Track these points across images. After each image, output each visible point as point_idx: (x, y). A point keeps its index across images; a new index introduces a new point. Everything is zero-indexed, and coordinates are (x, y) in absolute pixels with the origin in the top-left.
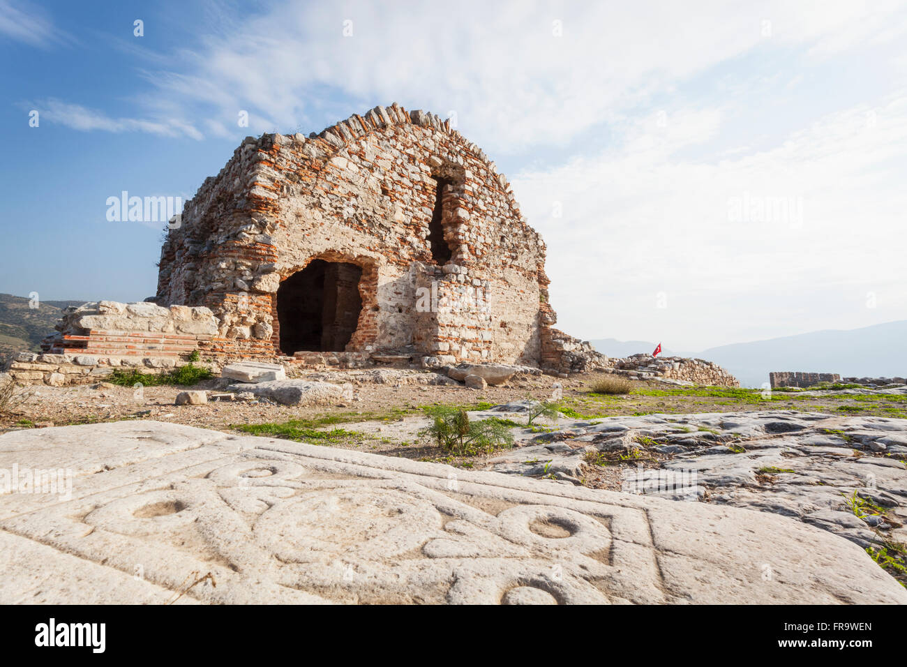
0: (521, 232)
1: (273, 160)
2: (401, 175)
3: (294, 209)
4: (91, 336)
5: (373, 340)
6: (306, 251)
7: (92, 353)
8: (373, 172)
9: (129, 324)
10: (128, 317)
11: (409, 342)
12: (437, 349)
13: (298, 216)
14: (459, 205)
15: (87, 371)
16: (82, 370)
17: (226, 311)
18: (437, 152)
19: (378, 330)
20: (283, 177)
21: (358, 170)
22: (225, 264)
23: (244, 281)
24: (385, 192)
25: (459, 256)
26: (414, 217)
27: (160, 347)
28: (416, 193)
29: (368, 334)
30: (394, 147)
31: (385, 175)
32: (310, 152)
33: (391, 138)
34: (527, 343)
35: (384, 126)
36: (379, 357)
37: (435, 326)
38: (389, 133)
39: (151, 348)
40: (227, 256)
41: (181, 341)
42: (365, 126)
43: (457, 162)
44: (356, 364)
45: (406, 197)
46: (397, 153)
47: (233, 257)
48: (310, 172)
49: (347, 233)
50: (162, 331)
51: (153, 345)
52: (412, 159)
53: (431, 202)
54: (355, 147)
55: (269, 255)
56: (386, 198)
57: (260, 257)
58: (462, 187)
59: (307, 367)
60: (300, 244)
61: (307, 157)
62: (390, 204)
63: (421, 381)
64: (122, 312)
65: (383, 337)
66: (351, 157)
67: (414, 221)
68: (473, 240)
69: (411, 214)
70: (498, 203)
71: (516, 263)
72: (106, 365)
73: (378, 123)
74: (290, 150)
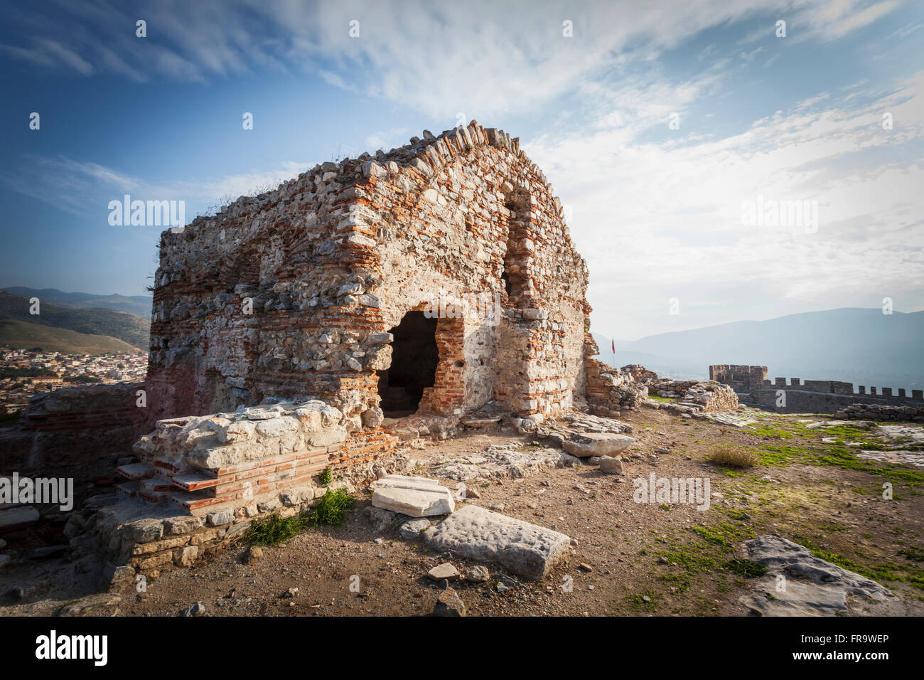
0: (571, 260)
1: (369, 198)
2: (481, 206)
3: (391, 258)
4: (219, 479)
5: (460, 401)
6: (403, 308)
7: (221, 502)
8: (459, 204)
9: (259, 451)
10: (258, 442)
11: (490, 397)
12: (527, 408)
13: (395, 265)
14: (526, 236)
15: (222, 533)
16: (217, 533)
17: (343, 402)
18: (510, 178)
19: (465, 390)
20: (379, 217)
21: (446, 203)
22: (331, 337)
23: (355, 358)
24: (468, 227)
25: (525, 293)
26: (493, 254)
27: (291, 472)
28: (493, 226)
29: (454, 394)
30: (476, 173)
31: (468, 207)
32: (403, 185)
33: (473, 162)
34: (577, 379)
35: (468, 149)
36: (471, 422)
37: (525, 382)
38: (472, 157)
39: (283, 477)
40: (331, 326)
41: (312, 460)
42: (451, 151)
43: (525, 187)
44: (449, 434)
45: (486, 232)
46: (478, 180)
47: (339, 327)
48: (404, 210)
49: (438, 280)
50: (294, 451)
51: (285, 473)
52: (490, 187)
53: (504, 234)
54: (443, 176)
55: (379, 322)
56: (470, 234)
57: (368, 325)
58: (527, 214)
59: (402, 444)
60: (397, 300)
61: (400, 191)
62: (473, 241)
63: (549, 464)
64: (251, 437)
65: (469, 397)
66: (440, 187)
67: (493, 258)
68: (537, 274)
69: (490, 251)
70: (555, 230)
71: (568, 294)
72: (243, 518)
73: (462, 146)
74: (386, 184)
